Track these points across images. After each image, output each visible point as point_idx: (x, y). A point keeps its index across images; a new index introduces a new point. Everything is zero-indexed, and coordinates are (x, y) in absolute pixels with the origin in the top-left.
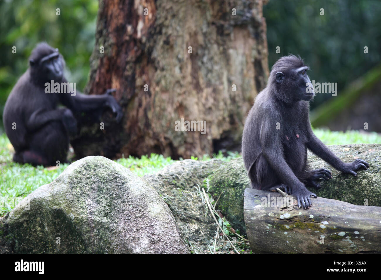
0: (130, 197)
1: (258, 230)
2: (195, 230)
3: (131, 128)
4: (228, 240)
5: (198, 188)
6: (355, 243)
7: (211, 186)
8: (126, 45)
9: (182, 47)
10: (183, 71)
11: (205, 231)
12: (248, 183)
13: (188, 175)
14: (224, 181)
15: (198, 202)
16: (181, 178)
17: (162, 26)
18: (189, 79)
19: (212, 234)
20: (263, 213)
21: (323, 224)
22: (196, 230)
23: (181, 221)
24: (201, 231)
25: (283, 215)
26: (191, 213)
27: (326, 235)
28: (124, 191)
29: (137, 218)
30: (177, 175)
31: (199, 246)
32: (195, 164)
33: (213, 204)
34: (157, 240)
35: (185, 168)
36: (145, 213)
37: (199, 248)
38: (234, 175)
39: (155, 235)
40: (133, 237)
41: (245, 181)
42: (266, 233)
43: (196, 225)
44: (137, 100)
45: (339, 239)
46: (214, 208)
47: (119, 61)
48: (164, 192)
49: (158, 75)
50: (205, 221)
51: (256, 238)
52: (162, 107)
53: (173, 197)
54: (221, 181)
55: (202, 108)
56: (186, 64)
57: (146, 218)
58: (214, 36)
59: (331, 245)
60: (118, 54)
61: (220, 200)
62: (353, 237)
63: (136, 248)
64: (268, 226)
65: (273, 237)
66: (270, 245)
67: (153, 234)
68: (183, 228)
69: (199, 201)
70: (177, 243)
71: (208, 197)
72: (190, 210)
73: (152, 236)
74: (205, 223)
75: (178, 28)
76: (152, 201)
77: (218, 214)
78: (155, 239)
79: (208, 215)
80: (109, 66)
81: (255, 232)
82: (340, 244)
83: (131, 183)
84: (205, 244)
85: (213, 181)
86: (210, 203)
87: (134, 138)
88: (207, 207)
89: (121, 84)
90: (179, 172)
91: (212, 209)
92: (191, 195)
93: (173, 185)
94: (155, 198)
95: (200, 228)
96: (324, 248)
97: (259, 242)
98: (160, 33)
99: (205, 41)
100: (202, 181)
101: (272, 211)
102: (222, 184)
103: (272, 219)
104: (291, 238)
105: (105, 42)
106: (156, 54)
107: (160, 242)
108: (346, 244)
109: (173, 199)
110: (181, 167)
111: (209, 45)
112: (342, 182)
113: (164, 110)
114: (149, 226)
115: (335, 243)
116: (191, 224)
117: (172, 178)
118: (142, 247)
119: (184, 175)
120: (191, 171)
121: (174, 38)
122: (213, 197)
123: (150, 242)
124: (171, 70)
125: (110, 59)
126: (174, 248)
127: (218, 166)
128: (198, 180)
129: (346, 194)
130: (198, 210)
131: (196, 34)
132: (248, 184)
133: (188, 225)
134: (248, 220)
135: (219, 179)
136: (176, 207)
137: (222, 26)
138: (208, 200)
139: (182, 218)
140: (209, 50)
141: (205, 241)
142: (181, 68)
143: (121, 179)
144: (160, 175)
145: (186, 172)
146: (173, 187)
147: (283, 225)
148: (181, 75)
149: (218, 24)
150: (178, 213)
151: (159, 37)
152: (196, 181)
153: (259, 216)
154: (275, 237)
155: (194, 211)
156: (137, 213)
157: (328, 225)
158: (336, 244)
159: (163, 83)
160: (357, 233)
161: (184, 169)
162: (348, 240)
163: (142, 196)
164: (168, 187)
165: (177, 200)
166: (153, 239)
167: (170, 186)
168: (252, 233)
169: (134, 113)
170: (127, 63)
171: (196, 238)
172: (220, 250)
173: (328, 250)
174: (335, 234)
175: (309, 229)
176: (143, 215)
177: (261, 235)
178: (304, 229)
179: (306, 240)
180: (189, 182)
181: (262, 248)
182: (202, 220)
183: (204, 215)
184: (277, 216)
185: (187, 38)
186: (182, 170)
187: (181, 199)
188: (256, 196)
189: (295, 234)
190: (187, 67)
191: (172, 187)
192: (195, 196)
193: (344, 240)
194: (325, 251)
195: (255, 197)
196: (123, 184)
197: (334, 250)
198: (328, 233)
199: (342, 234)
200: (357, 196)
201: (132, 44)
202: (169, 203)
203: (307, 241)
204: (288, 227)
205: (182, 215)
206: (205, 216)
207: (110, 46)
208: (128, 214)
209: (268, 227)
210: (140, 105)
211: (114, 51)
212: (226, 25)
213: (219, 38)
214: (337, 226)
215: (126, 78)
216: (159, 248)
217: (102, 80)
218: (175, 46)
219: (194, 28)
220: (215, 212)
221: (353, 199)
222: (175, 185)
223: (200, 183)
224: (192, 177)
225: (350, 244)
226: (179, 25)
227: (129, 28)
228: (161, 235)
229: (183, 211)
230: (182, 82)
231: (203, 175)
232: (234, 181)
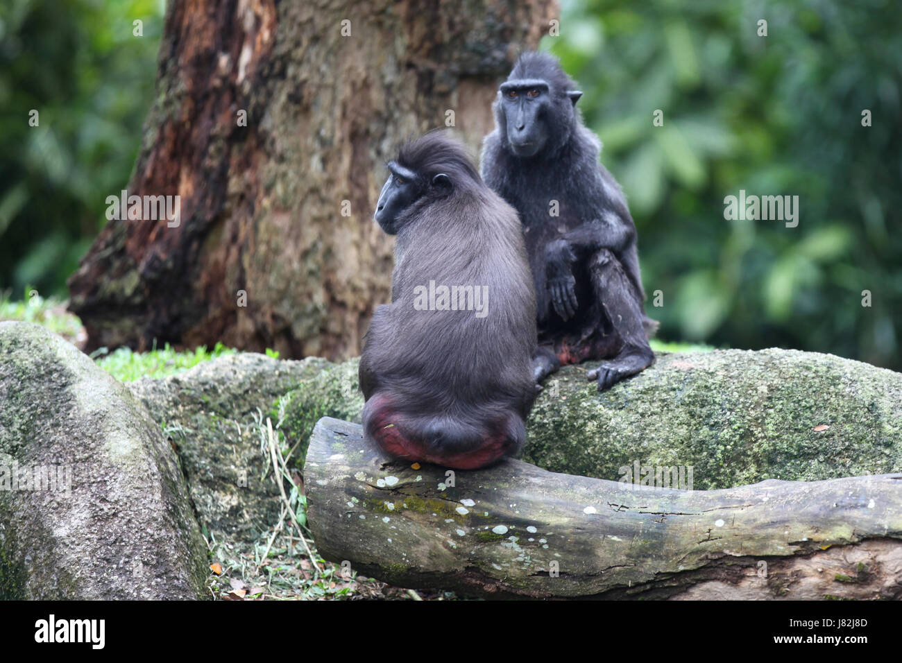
0: (71, 416)
1: (331, 510)
2: (229, 507)
3: (209, 288)
4: (299, 536)
5: (259, 418)
6: (528, 552)
7: (287, 415)
8: (213, 98)
9: (331, 113)
10: (330, 167)
11: (255, 513)
12: (357, 412)
13: (240, 385)
14: (312, 406)
15: (250, 448)
16: (223, 392)
17: (286, 59)
18: (343, 186)
19: (270, 521)
20: (344, 473)
21: (463, 505)
22: (232, 507)
23: (202, 485)
24: (244, 512)
25: (384, 478)
26: (229, 470)
27: (468, 530)
28: (62, 402)
29: (77, 462)
30: (216, 384)
31: (232, 544)
32: (264, 364)
33: (284, 456)
34: (110, 513)
35: (237, 371)
36: (97, 453)
37: (231, 547)
38: (334, 393)
39: (108, 501)
40: (58, 503)
41: (353, 408)
42: (345, 516)
43: (235, 498)
44: (228, 225)
45: (493, 540)
46: (284, 464)
47: (195, 132)
48: (174, 418)
49: (269, 171)
50: (260, 490)
51: (325, 528)
52: (273, 245)
53: (191, 431)
54: (308, 405)
55: (367, 255)
56: (340, 151)
57: (95, 465)
58: (410, 93)
59: (476, 554)
60: (195, 117)
61: (301, 449)
62: (524, 538)
63: (60, 527)
64: (350, 500)
65: (360, 527)
66: (353, 545)
67: (104, 500)
68: (201, 501)
69: (253, 445)
70: (154, 524)
71: (277, 438)
72: (227, 462)
73: (99, 504)
74: (258, 494)
75: (324, 68)
76: (118, 429)
77: (293, 478)
78: (106, 510)
79: (267, 477)
80: (175, 143)
81: (325, 512)
82: (495, 552)
83: (82, 385)
84: (246, 541)
85: (293, 403)
86: (276, 453)
87: (214, 312)
88: (269, 461)
89: (197, 186)
90: (223, 378)
91: (279, 465)
92: (237, 431)
93: (200, 406)
94: (124, 423)
95: (244, 504)
96: (462, 560)
97: (331, 537)
98: (282, 75)
99: (387, 104)
100: (269, 404)
101: (363, 468)
102: (308, 411)
103: (361, 487)
104: (397, 531)
105: (170, 87)
106: (272, 121)
107: (116, 519)
108: (509, 552)
109: (192, 435)
110: (231, 367)
111: (397, 115)
112: (546, 424)
113: (277, 251)
114: (99, 482)
115: (486, 548)
116: (222, 493)
117: (202, 389)
118: (73, 524)
119: (231, 386)
120: (249, 379)
121: (313, 90)
122: (288, 440)
123: (93, 517)
124: (299, 162)
125: (178, 127)
126: (144, 534)
127: (314, 372)
128: (262, 400)
129: (549, 449)
130: (246, 465)
131: (366, 85)
132: (356, 415)
133: (214, 496)
134: (310, 484)
135: (305, 400)
136: (195, 453)
137: (431, 73)
138: (276, 446)
139: (204, 478)
140: (396, 123)
141: (250, 534)
142: (324, 161)
143: (61, 375)
144: (176, 381)
145: (237, 378)
146: (201, 409)
147: (381, 502)
148: (325, 176)
149: (421, 69)
150: (197, 465)
151: (279, 84)
152: (258, 401)
153: (335, 478)
154: (365, 527)
155: (236, 466)
156: (78, 451)
157: (473, 507)
158: (488, 551)
159: (279, 189)
160: (532, 529)
161: (235, 372)
162: (513, 545)
163: (98, 416)
164: (187, 408)
165: (200, 437)
166: (102, 510)
167: (192, 406)
168: (318, 515)
169: (219, 255)
170: (212, 139)
171: (229, 525)
172: (280, 556)
173: (470, 565)
174: (487, 528)
175: (435, 515)
176: (91, 456)
177: (336, 519)
178: (423, 513)
179: (427, 538)
180: (241, 402)
181: (336, 550)
182: (252, 488)
183: (259, 476)
184: (371, 480)
185: (345, 92)
186: (231, 374)
187: (210, 437)
188: (340, 434)
189: (404, 522)
190: (340, 159)
191: (195, 409)
192: (247, 433)
193: (503, 544)
194: (466, 565)
195: (335, 437)
196: (64, 386)
197: (483, 564)
198: (471, 526)
199: (501, 529)
200: (572, 455)
201: (226, 98)
202: (180, 443)
203: (429, 540)
204: (391, 506)
205: (206, 471)
206: (260, 479)
207: (179, 97)
208: (59, 452)
209: (352, 503)
210: (234, 238)
211: (186, 109)
212: (440, 71)
213: (421, 99)
214: (493, 511)
215: (207, 174)
216: (111, 531)
217: (160, 175)
218: (313, 109)
219: (361, 71)
220: (285, 472)
221: (564, 462)
222: (205, 406)
223: (264, 407)
224: (250, 392)
225: (517, 555)
226: (326, 60)
227: (224, 60)
228: (121, 503)
229: (210, 463)
230: (324, 193)
231: (275, 389)
232: (330, 406)
